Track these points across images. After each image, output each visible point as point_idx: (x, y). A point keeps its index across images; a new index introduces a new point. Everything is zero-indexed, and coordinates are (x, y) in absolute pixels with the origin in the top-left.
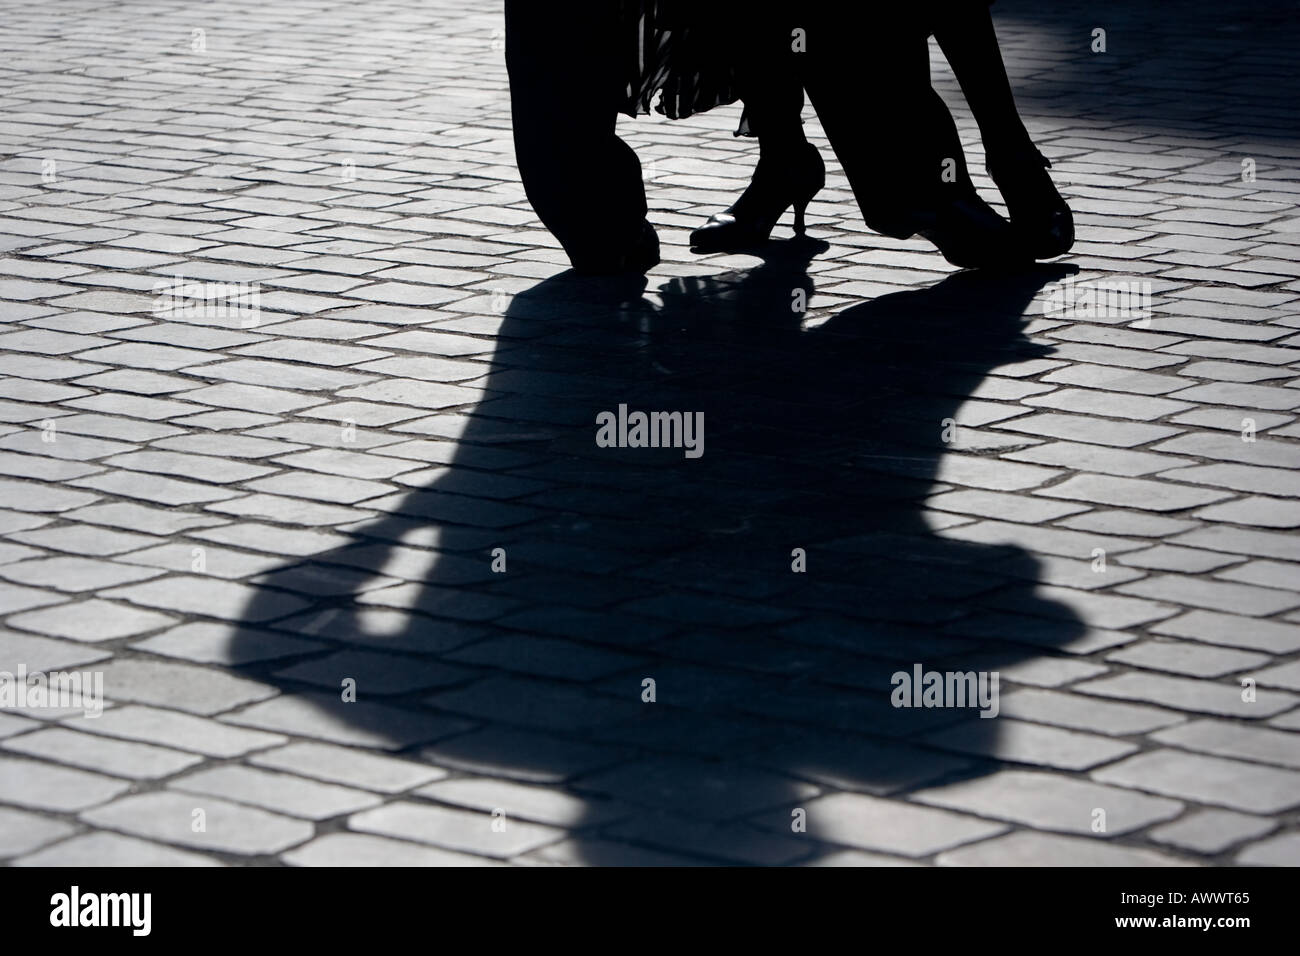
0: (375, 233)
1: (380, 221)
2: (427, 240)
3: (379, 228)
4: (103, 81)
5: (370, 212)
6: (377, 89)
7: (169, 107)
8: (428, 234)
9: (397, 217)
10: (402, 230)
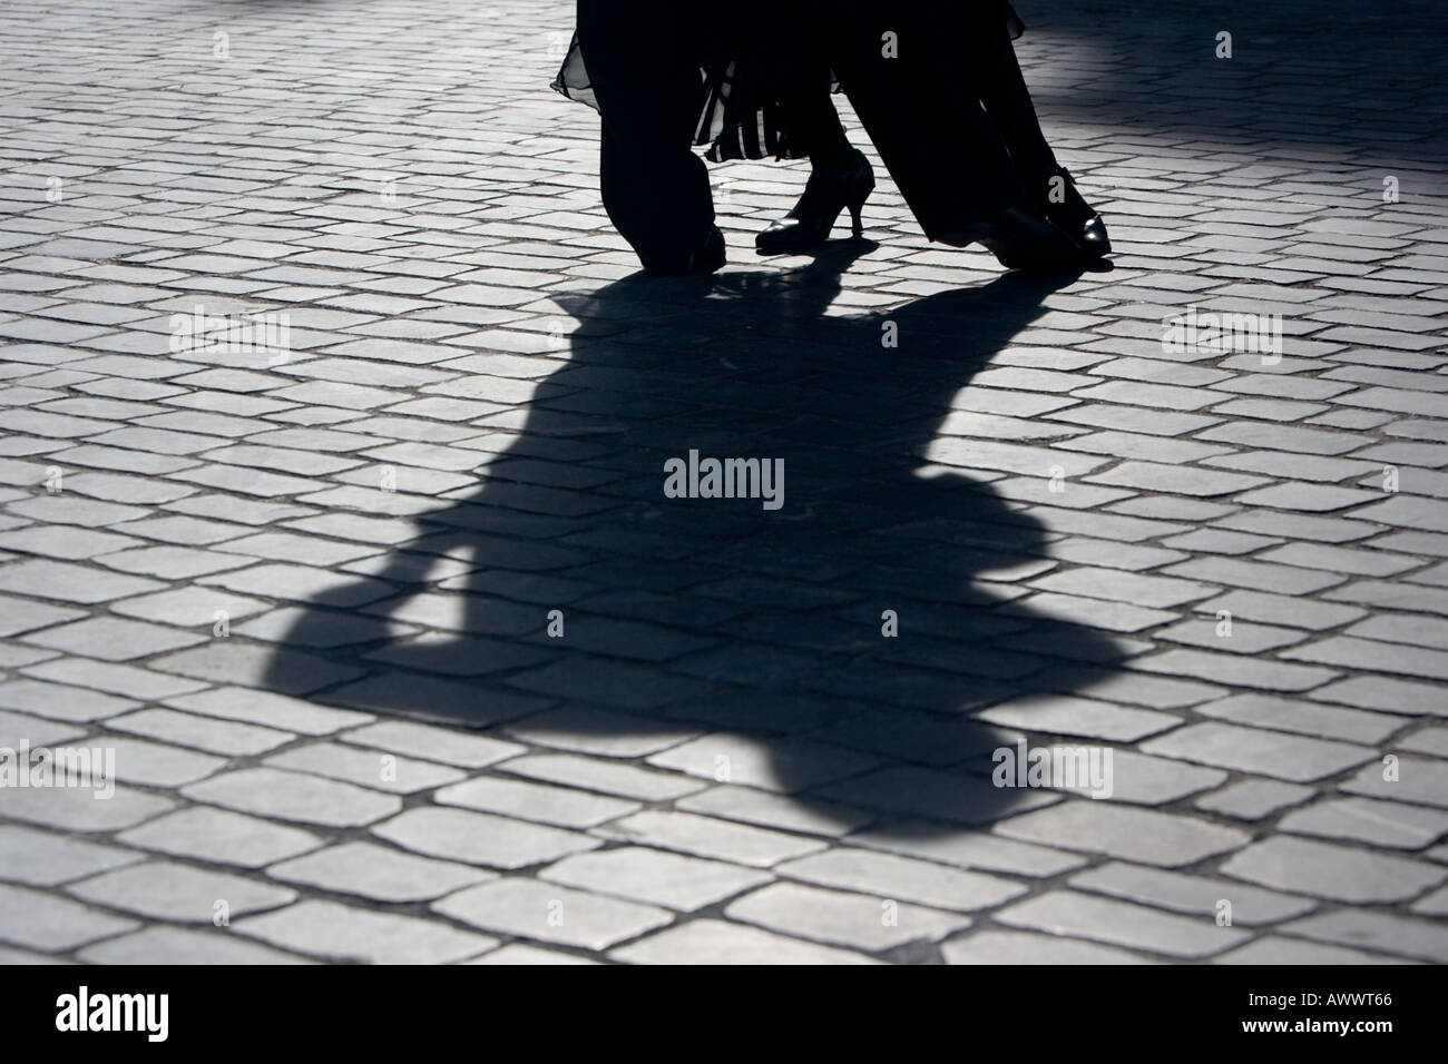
0: (456, 238)
1: (460, 226)
2: (504, 244)
3: (459, 233)
4: (198, 97)
5: (451, 218)
6: (457, 102)
7: (260, 121)
8: (506, 238)
9: (476, 222)
10: (481, 235)
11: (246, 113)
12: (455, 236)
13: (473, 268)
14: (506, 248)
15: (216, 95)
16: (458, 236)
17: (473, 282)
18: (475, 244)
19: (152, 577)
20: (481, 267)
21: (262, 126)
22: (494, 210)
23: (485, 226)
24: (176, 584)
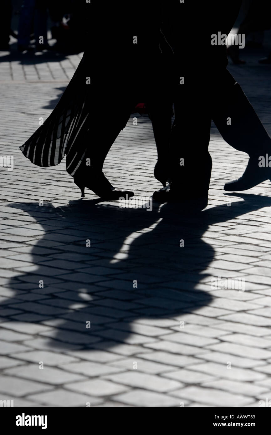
0: (215, 241)
1: (217, 236)
2: (236, 244)
3: (217, 239)
4: (112, 178)
5: (214, 233)
6: (219, 185)
7: (137, 189)
8: (236, 242)
9: (224, 235)
10: (226, 241)
11: (132, 185)
12: (214, 240)
13: (222, 254)
14: (236, 246)
15: (119, 177)
16: (216, 240)
17: (222, 260)
18: (223, 244)
19: (81, 374)
20: (225, 254)
21: (138, 191)
22: (232, 230)
23: (228, 237)
24: (92, 378)
